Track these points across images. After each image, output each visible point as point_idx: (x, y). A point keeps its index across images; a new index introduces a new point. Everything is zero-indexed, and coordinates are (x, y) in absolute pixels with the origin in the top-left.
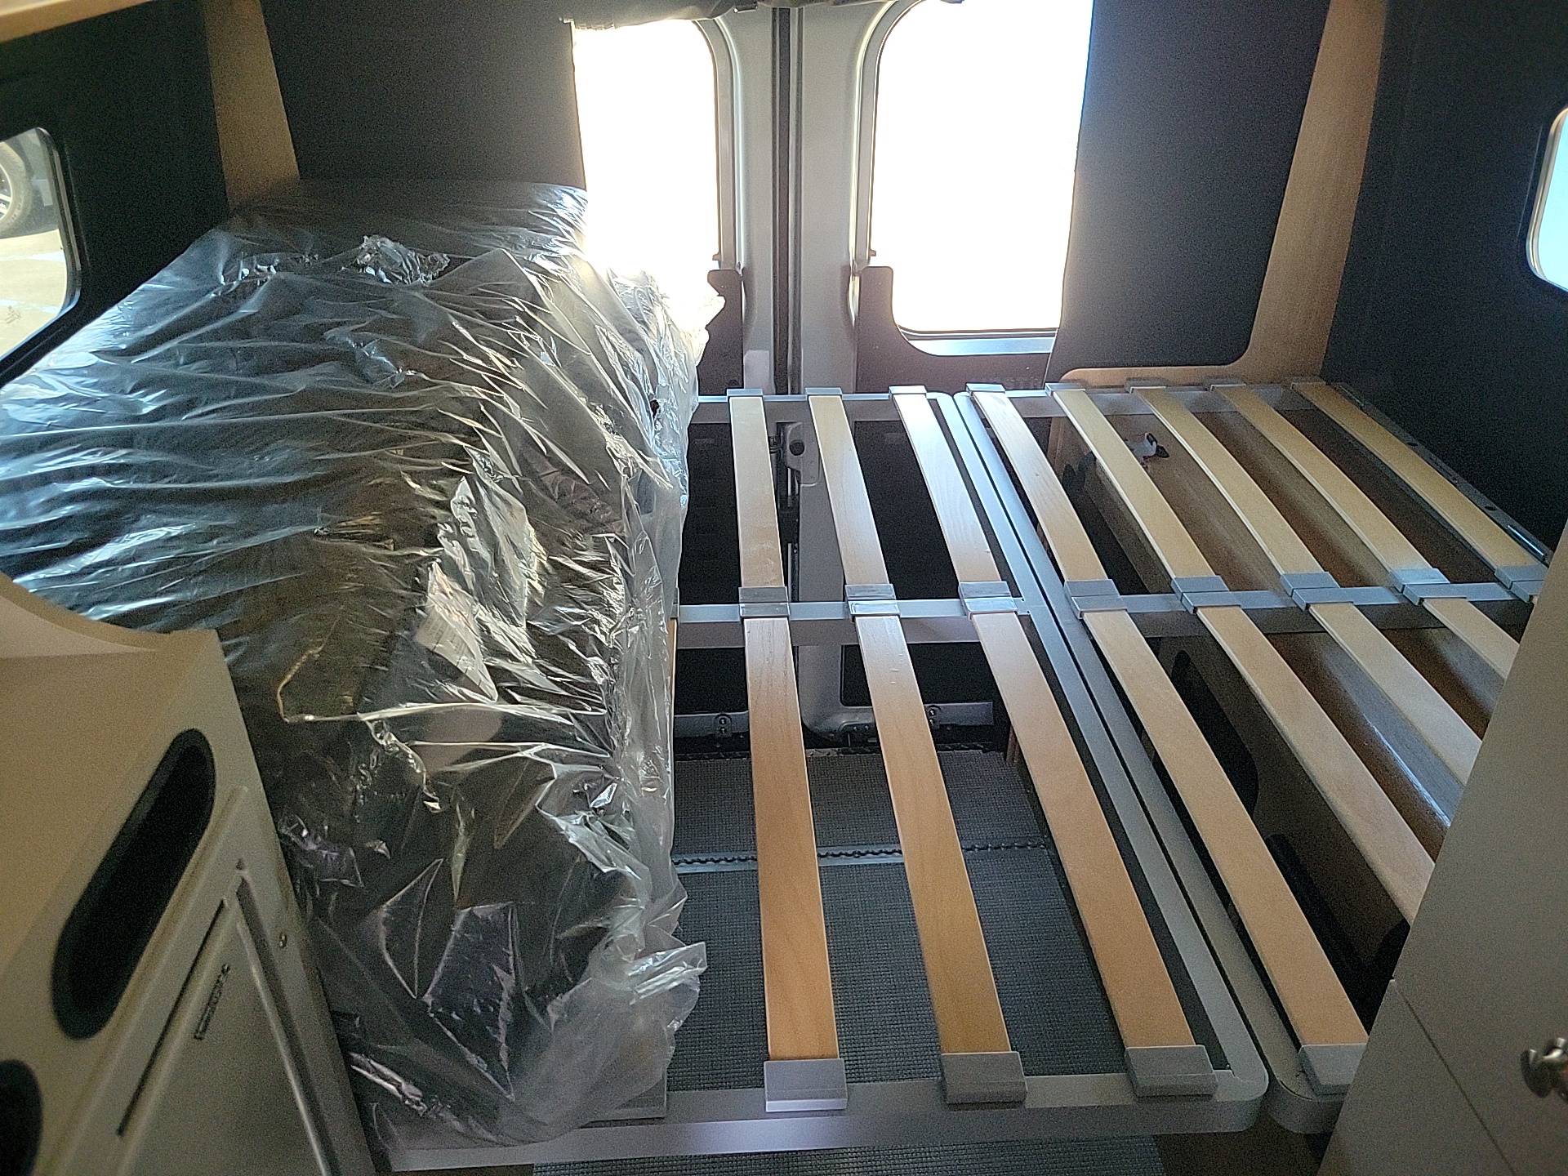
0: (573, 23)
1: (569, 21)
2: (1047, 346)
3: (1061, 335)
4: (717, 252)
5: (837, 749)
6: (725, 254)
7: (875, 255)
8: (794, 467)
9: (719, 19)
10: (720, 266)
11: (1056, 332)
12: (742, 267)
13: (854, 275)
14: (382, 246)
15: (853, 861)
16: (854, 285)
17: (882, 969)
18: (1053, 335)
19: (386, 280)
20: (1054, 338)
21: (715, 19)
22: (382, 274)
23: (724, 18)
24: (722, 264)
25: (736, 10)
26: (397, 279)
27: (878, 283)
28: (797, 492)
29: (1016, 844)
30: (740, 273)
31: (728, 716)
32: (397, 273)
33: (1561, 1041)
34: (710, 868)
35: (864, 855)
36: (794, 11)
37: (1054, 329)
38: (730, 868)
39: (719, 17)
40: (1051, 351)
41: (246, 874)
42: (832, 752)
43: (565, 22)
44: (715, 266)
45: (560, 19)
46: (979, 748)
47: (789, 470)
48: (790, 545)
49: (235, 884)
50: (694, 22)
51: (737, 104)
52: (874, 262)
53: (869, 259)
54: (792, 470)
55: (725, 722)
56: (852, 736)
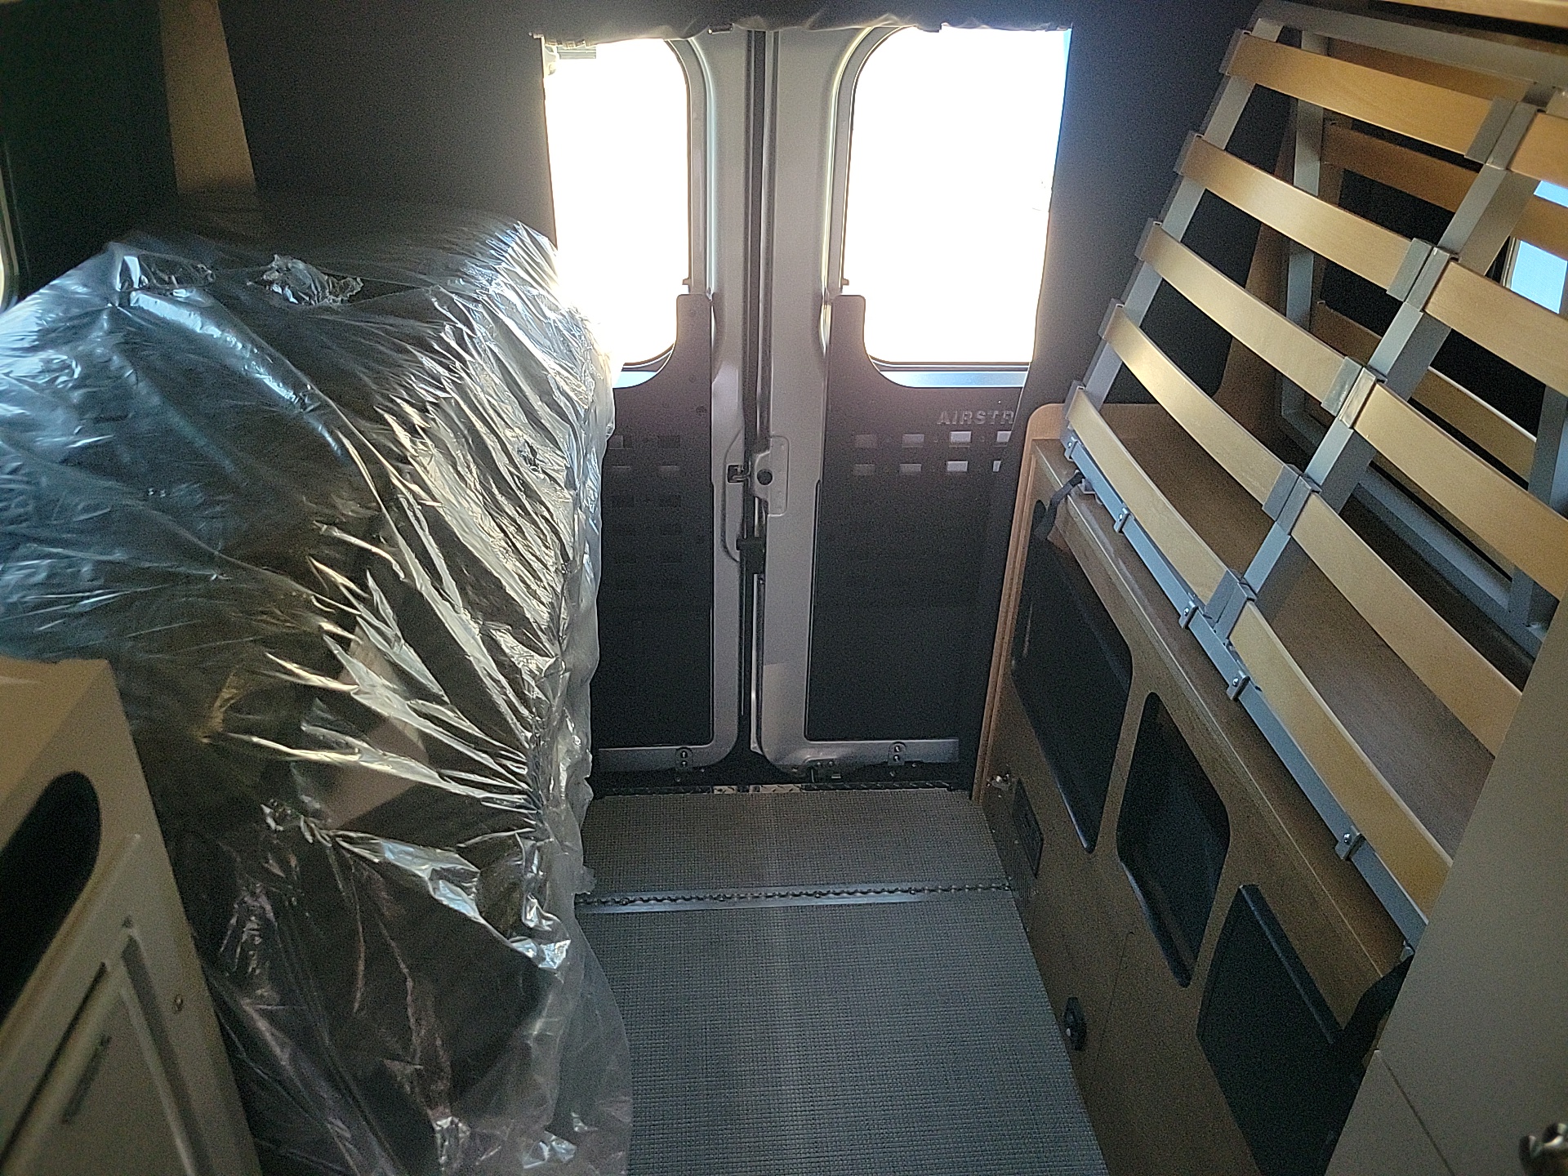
0: (543, 38)
1: (539, 37)
2: (1020, 380)
3: (1034, 369)
4: (687, 276)
5: (800, 785)
6: (695, 279)
7: (848, 284)
8: (761, 497)
9: (692, 40)
10: (689, 291)
11: (1029, 367)
12: (712, 292)
13: (826, 304)
14: (293, 267)
15: (815, 902)
16: (826, 313)
17: (841, 1015)
18: (1026, 370)
19: (292, 299)
20: (1027, 372)
21: (689, 39)
22: (289, 293)
23: (697, 39)
24: (692, 290)
25: (710, 31)
26: (304, 299)
27: (850, 312)
28: (764, 522)
29: (980, 885)
30: (711, 298)
31: (689, 749)
32: (304, 294)
33: (1562, 1127)
34: (666, 907)
35: (824, 895)
36: (770, 35)
37: (1027, 364)
38: (688, 906)
39: (693, 38)
40: (1023, 386)
41: (135, 932)
42: (795, 788)
43: (535, 37)
44: (685, 290)
45: (530, 34)
46: (945, 787)
47: (757, 500)
48: (755, 576)
49: (119, 945)
50: (667, 43)
51: (710, 127)
52: (846, 291)
53: (842, 288)
54: (760, 500)
55: (686, 755)
56: (816, 773)
